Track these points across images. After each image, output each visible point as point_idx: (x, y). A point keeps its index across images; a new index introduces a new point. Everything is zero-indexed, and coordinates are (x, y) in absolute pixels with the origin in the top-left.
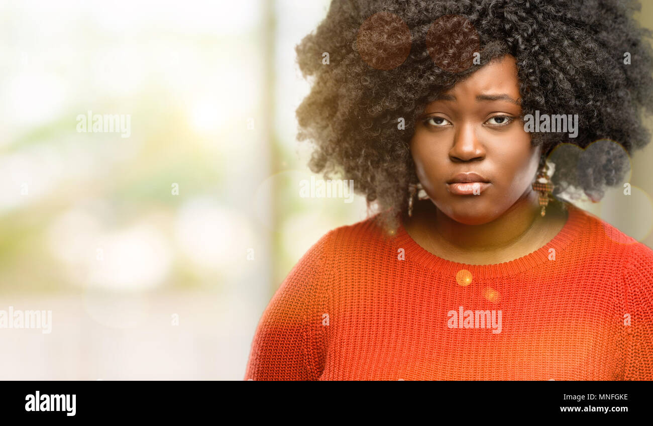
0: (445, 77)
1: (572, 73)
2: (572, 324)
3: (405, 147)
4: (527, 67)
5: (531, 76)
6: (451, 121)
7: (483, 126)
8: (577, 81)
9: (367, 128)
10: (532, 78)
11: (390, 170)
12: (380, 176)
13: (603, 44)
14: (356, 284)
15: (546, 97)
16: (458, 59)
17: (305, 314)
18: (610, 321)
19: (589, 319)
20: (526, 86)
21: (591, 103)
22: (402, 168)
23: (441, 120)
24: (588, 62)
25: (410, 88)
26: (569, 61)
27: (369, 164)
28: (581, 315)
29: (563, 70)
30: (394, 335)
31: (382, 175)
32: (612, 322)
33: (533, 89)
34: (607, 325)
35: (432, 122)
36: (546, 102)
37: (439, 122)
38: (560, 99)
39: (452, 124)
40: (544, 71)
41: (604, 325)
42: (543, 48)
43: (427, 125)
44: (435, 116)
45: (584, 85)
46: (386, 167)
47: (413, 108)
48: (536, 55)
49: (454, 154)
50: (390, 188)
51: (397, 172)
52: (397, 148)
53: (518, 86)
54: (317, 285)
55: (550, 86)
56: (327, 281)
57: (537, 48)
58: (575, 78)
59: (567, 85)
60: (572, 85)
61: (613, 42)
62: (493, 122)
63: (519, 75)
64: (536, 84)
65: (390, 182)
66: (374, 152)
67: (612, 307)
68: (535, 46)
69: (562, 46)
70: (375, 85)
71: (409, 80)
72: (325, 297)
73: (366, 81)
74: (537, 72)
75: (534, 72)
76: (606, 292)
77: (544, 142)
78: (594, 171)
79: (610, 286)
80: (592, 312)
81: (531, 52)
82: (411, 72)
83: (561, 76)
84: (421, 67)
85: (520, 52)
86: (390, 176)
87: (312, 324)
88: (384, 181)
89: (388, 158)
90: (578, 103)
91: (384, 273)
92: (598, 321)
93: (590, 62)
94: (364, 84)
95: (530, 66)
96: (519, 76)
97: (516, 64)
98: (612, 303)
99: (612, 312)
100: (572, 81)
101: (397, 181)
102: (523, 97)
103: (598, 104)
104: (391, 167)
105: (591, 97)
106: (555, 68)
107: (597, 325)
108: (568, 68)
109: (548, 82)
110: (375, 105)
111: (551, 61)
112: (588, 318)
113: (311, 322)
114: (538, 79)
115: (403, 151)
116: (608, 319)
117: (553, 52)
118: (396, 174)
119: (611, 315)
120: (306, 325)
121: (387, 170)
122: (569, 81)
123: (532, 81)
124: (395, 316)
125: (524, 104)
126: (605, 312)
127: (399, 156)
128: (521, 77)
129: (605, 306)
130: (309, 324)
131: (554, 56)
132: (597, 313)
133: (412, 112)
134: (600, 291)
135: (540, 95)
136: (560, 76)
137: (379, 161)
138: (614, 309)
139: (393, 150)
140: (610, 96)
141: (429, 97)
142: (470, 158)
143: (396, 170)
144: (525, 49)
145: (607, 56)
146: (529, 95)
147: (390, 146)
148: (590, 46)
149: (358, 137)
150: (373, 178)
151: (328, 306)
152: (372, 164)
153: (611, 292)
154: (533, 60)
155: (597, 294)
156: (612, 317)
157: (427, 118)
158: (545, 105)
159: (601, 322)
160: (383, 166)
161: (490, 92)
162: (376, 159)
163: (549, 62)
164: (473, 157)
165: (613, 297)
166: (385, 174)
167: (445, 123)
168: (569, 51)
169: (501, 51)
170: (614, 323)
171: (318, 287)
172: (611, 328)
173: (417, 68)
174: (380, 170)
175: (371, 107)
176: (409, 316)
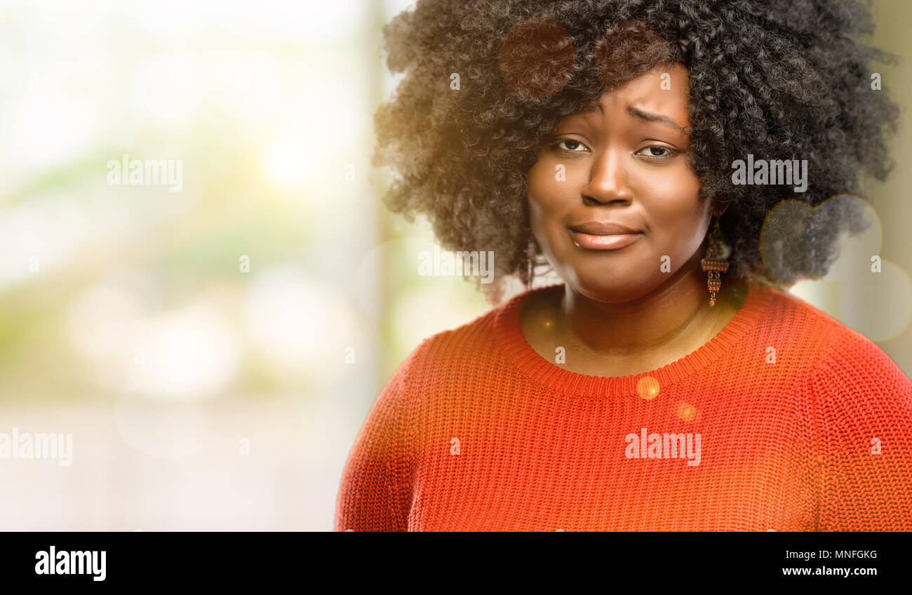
0: (587, 80)
1: (767, 96)
2: (736, 455)
3: (522, 179)
4: (704, 82)
5: (708, 94)
6: (589, 146)
7: (633, 157)
8: (771, 108)
9: (470, 145)
10: (710, 98)
11: (498, 209)
12: (483, 217)
13: (814, 64)
14: (450, 414)
15: (726, 128)
16: (608, 57)
17: (388, 461)
18: (791, 446)
19: (761, 446)
20: (699, 110)
21: (788, 142)
22: (515, 208)
23: (576, 144)
24: (790, 82)
25: (536, 91)
26: (764, 79)
27: (471, 201)
28: (750, 441)
29: (754, 91)
30: (491, 486)
31: (487, 216)
32: (794, 449)
33: (708, 114)
34: (786, 452)
35: (563, 146)
36: (726, 136)
37: (573, 147)
38: (745, 132)
39: (589, 150)
40: (728, 91)
41: (782, 453)
42: (729, 59)
43: (555, 148)
44: (567, 139)
45: (781, 115)
46: (492, 206)
47: (538, 122)
48: (718, 67)
49: (588, 193)
50: (496, 236)
51: (508, 214)
52: (511, 179)
53: (688, 108)
54: (400, 418)
55: (733, 114)
56: (412, 412)
57: (720, 57)
58: (769, 105)
59: (757, 113)
60: (764, 115)
61: (829, 62)
62: (648, 153)
63: (692, 93)
64: (713, 108)
65: (496, 227)
66: (479, 185)
67: (795, 426)
68: (717, 55)
69: (755, 57)
70: (487, 82)
71: (535, 79)
72: (410, 435)
73: (475, 74)
74: (718, 90)
75: (712, 91)
76: (787, 405)
77: (716, 192)
78: (785, 246)
79: (792, 397)
80: (766, 435)
81: (711, 62)
82: (541, 67)
83: (751, 99)
84: (555, 63)
85: (696, 60)
86: (499, 218)
87: (397, 473)
88: (488, 225)
89: (498, 193)
90: (770, 141)
91: (487, 397)
92: (773, 448)
93: (793, 83)
94: (472, 77)
95: (707, 81)
96: (691, 95)
97: (689, 77)
98: (794, 420)
99: (794, 434)
100: (765, 108)
101: (507, 227)
102: (694, 125)
103: (799, 146)
104: (500, 207)
105: (789, 134)
106: (743, 87)
107: (773, 454)
108: (762, 89)
109: (731, 108)
110: (484, 111)
111: (738, 77)
112: (759, 445)
113: (396, 470)
114: (718, 101)
115: (519, 185)
116: (788, 444)
117: (743, 66)
118: (507, 217)
119: (793, 438)
120: (391, 476)
121: (493, 210)
122: (762, 107)
123: (708, 102)
124: (497, 458)
125: (694, 135)
126: (783, 434)
127: (513, 192)
128: (694, 96)
129: (785, 426)
130: (393, 474)
131: (743, 71)
132: (773, 436)
133: (536, 128)
134: (778, 403)
135: (717, 124)
136: (749, 99)
137: (485, 197)
138: (797, 428)
139: (505, 182)
140: (818, 137)
141: (562, 109)
142: (610, 199)
143: (506, 211)
144: (704, 57)
145: (818, 78)
146: (702, 123)
147: (501, 176)
148: (796, 62)
149: (457, 159)
150: (474, 221)
151: (414, 448)
152: (474, 202)
153: (794, 404)
154: (713, 74)
155: (774, 409)
156: (794, 440)
157: (556, 140)
158: (723, 139)
159: (777, 449)
160: (489, 204)
161: (647, 109)
162: (480, 194)
163: (735, 78)
164: (614, 198)
165: (796, 412)
166: (490, 215)
167: (580, 148)
168: (765, 64)
169: (670, 56)
170: (797, 449)
171: (402, 421)
172: (793, 457)
173: (549, 63)
174: (484, 210)
175: (478, 113)
176: (515, 458)
